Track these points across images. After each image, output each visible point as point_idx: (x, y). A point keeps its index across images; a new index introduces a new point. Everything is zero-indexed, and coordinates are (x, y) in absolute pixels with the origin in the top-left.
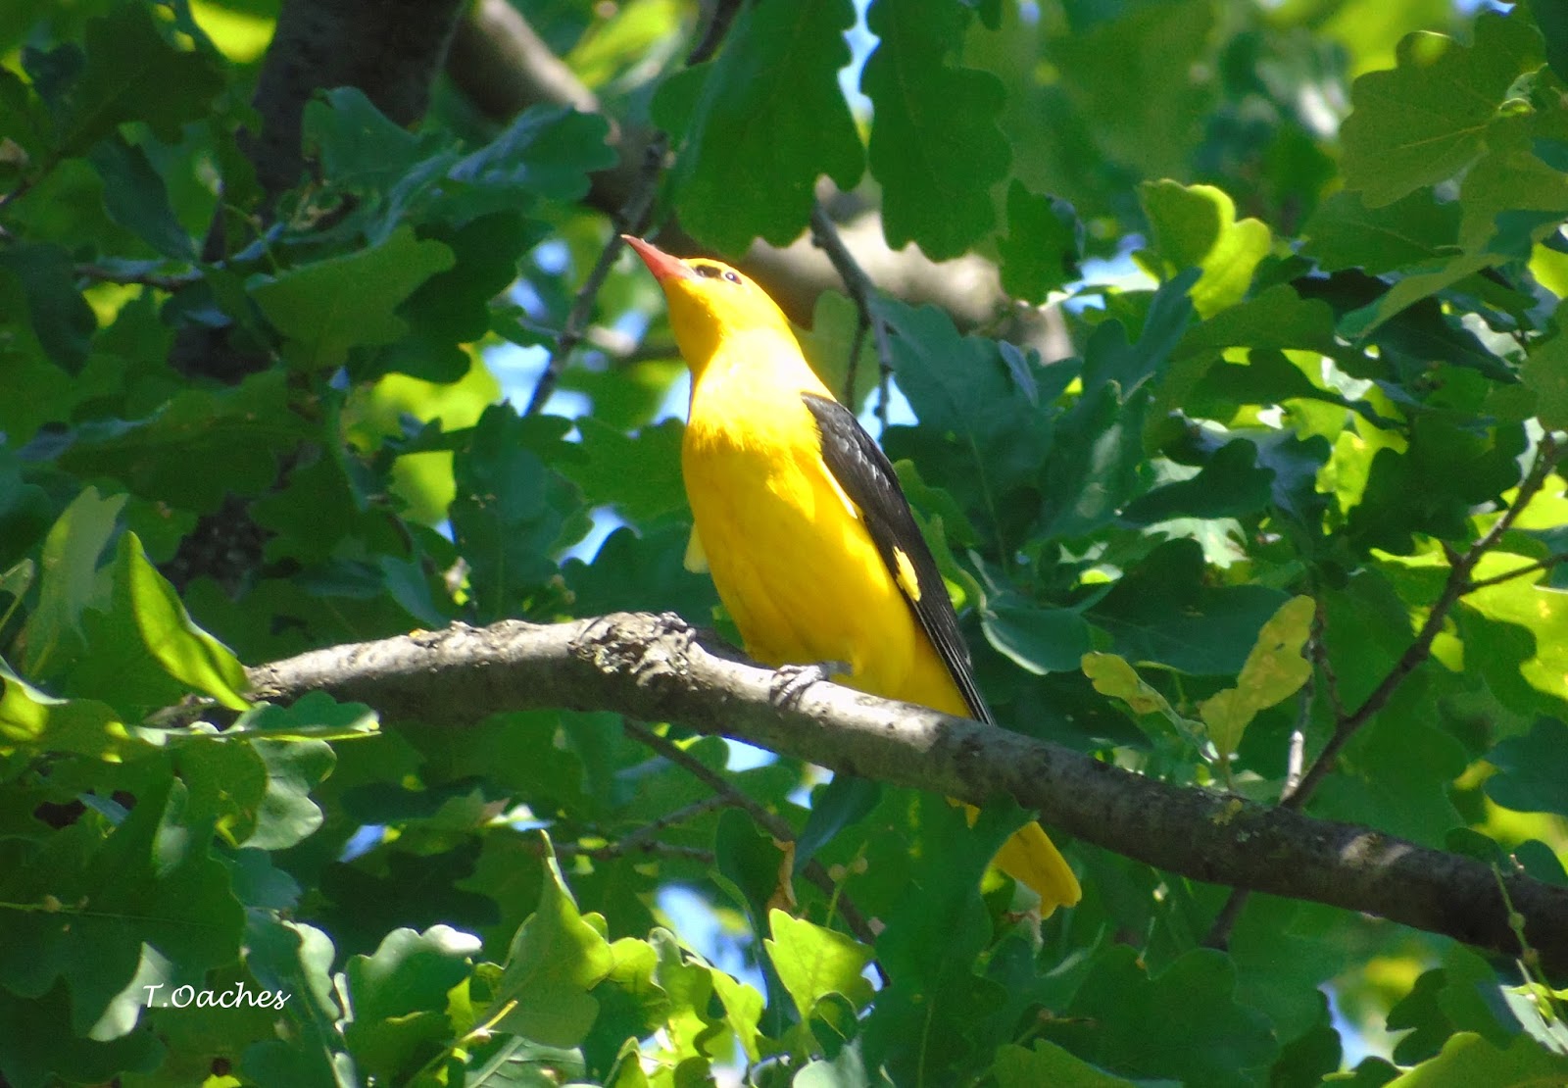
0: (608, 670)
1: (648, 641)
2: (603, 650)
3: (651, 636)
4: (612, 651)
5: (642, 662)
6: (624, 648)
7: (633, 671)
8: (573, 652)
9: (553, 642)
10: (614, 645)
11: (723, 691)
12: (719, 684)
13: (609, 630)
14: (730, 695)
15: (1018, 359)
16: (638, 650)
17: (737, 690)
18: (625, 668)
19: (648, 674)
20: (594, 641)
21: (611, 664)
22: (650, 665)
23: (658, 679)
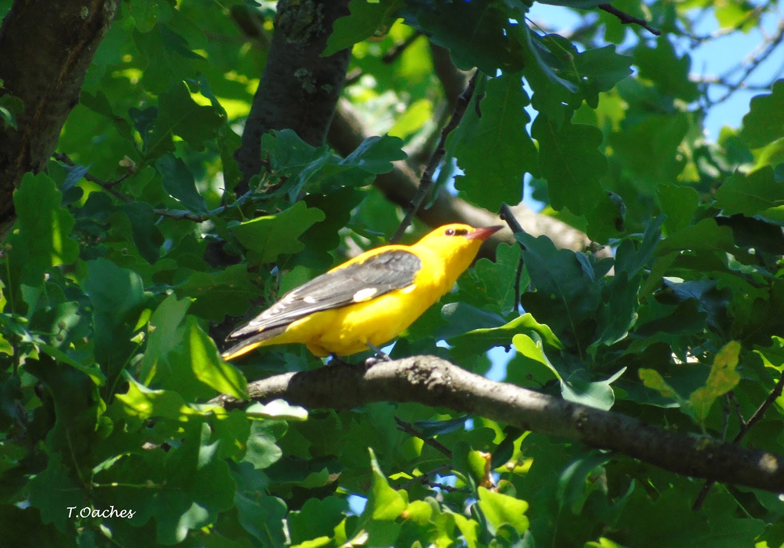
0: (414, 382)
1: (433, 369)
2: (411, 373)
3: (434, 366)
4: (416, 374)
5: (430, 378)
6: (421, 372)
7: (426, 382)
8: (398, 375)
9: (388, 370)
10: (417, 370)
11: (467, 392)
12: (466, 388)
13: (414, 364)
14: (471, 394)
15: (584, 258)
16: (428, 373)
17: (474, 391)
18: (422, 381)
19: (432, 384)
20: (407, 369)
21: (415, 379)
22: (434, 380)
23: (438, 386)
